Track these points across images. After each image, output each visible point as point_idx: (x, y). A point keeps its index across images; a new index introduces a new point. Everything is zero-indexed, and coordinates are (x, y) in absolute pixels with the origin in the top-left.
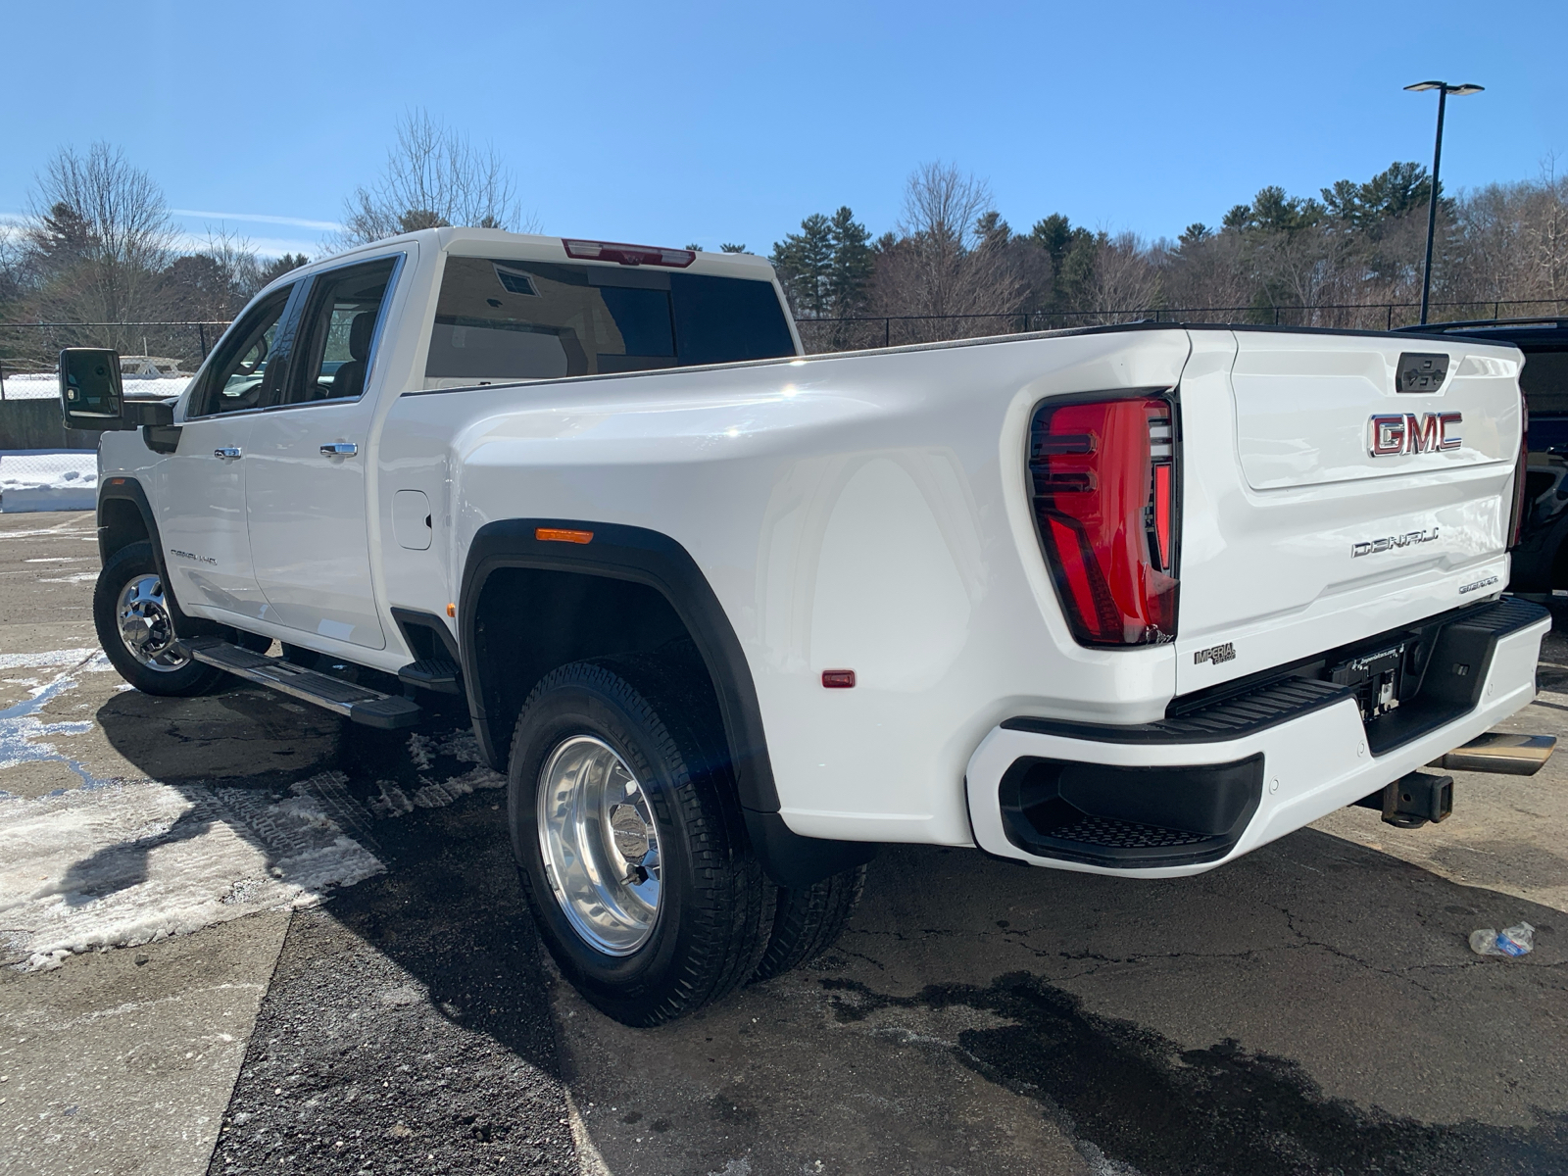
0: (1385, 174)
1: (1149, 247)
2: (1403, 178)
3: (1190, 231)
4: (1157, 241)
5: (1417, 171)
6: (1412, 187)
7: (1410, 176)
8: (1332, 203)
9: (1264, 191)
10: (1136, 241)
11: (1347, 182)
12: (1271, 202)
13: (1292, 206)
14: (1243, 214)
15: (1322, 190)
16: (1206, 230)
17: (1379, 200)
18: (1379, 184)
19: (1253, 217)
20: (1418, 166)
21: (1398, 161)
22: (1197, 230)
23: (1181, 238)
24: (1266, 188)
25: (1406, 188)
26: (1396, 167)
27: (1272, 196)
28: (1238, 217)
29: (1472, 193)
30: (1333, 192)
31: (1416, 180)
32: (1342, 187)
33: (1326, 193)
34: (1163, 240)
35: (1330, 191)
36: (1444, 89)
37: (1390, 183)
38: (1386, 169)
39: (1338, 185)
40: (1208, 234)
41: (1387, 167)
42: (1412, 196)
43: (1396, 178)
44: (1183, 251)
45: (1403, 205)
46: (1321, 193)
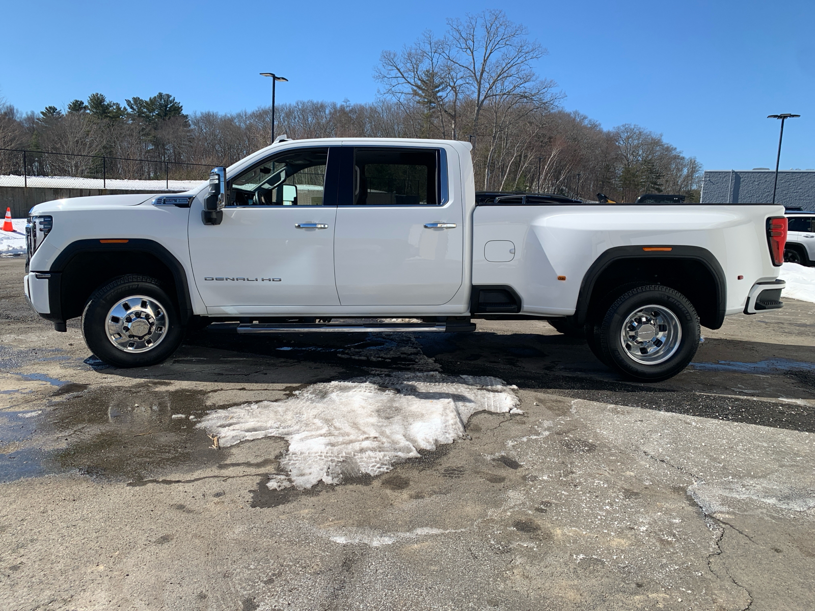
0: (155, 97)
1: (24, 116)
2: (165, 101)
3: (48, 110)
4: (29, 113)
5: (171, 99)
6: (169, 106)
7: (168, 100)
8: (132, 108)
9: (93, 95)
10: (15, 111)
11: (139, 98)
12: (98, 102)
13: (109, 105)
14: (80, 105)
15: (126, 100)
16: (57, 111)
17: (153, 110)
18: (153, 101)
19: (86, 108)
20: (171, 96)
21: (161, 92)
22: (52, 110)
23: (42, 113)
24: (95, 94)
25: (166, 106)
26: (160, 95)
27: (98, 98)
28: (77, 106)
29: (200, 114)
30: (132, 102)
31: (171, 103)
32: (136, 100)
33: (128, 102)
34: (33, 113)
35: (130, 101)
36: (275, 78)
37: (158, 102)
38: (156, 95)
39: (134, 98)
40: (59, 113)
41: (156, 94)
42: (169, 111)
43: (161, 100)
44: (44, 120)
45: (166, 115)
46: (126, 102)
